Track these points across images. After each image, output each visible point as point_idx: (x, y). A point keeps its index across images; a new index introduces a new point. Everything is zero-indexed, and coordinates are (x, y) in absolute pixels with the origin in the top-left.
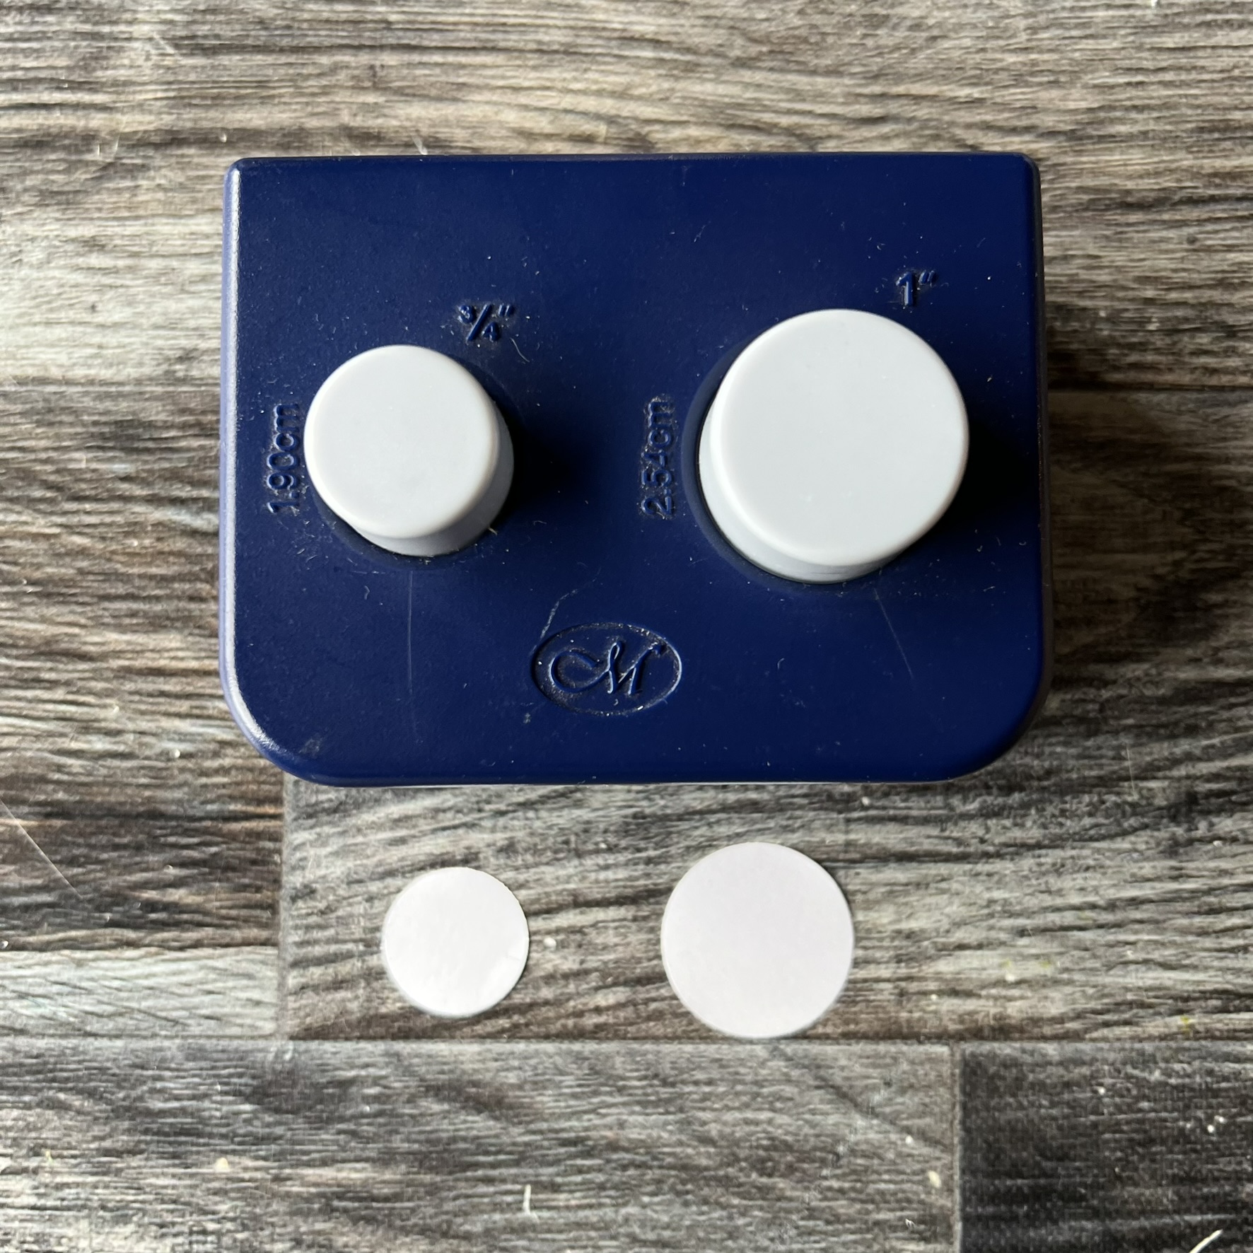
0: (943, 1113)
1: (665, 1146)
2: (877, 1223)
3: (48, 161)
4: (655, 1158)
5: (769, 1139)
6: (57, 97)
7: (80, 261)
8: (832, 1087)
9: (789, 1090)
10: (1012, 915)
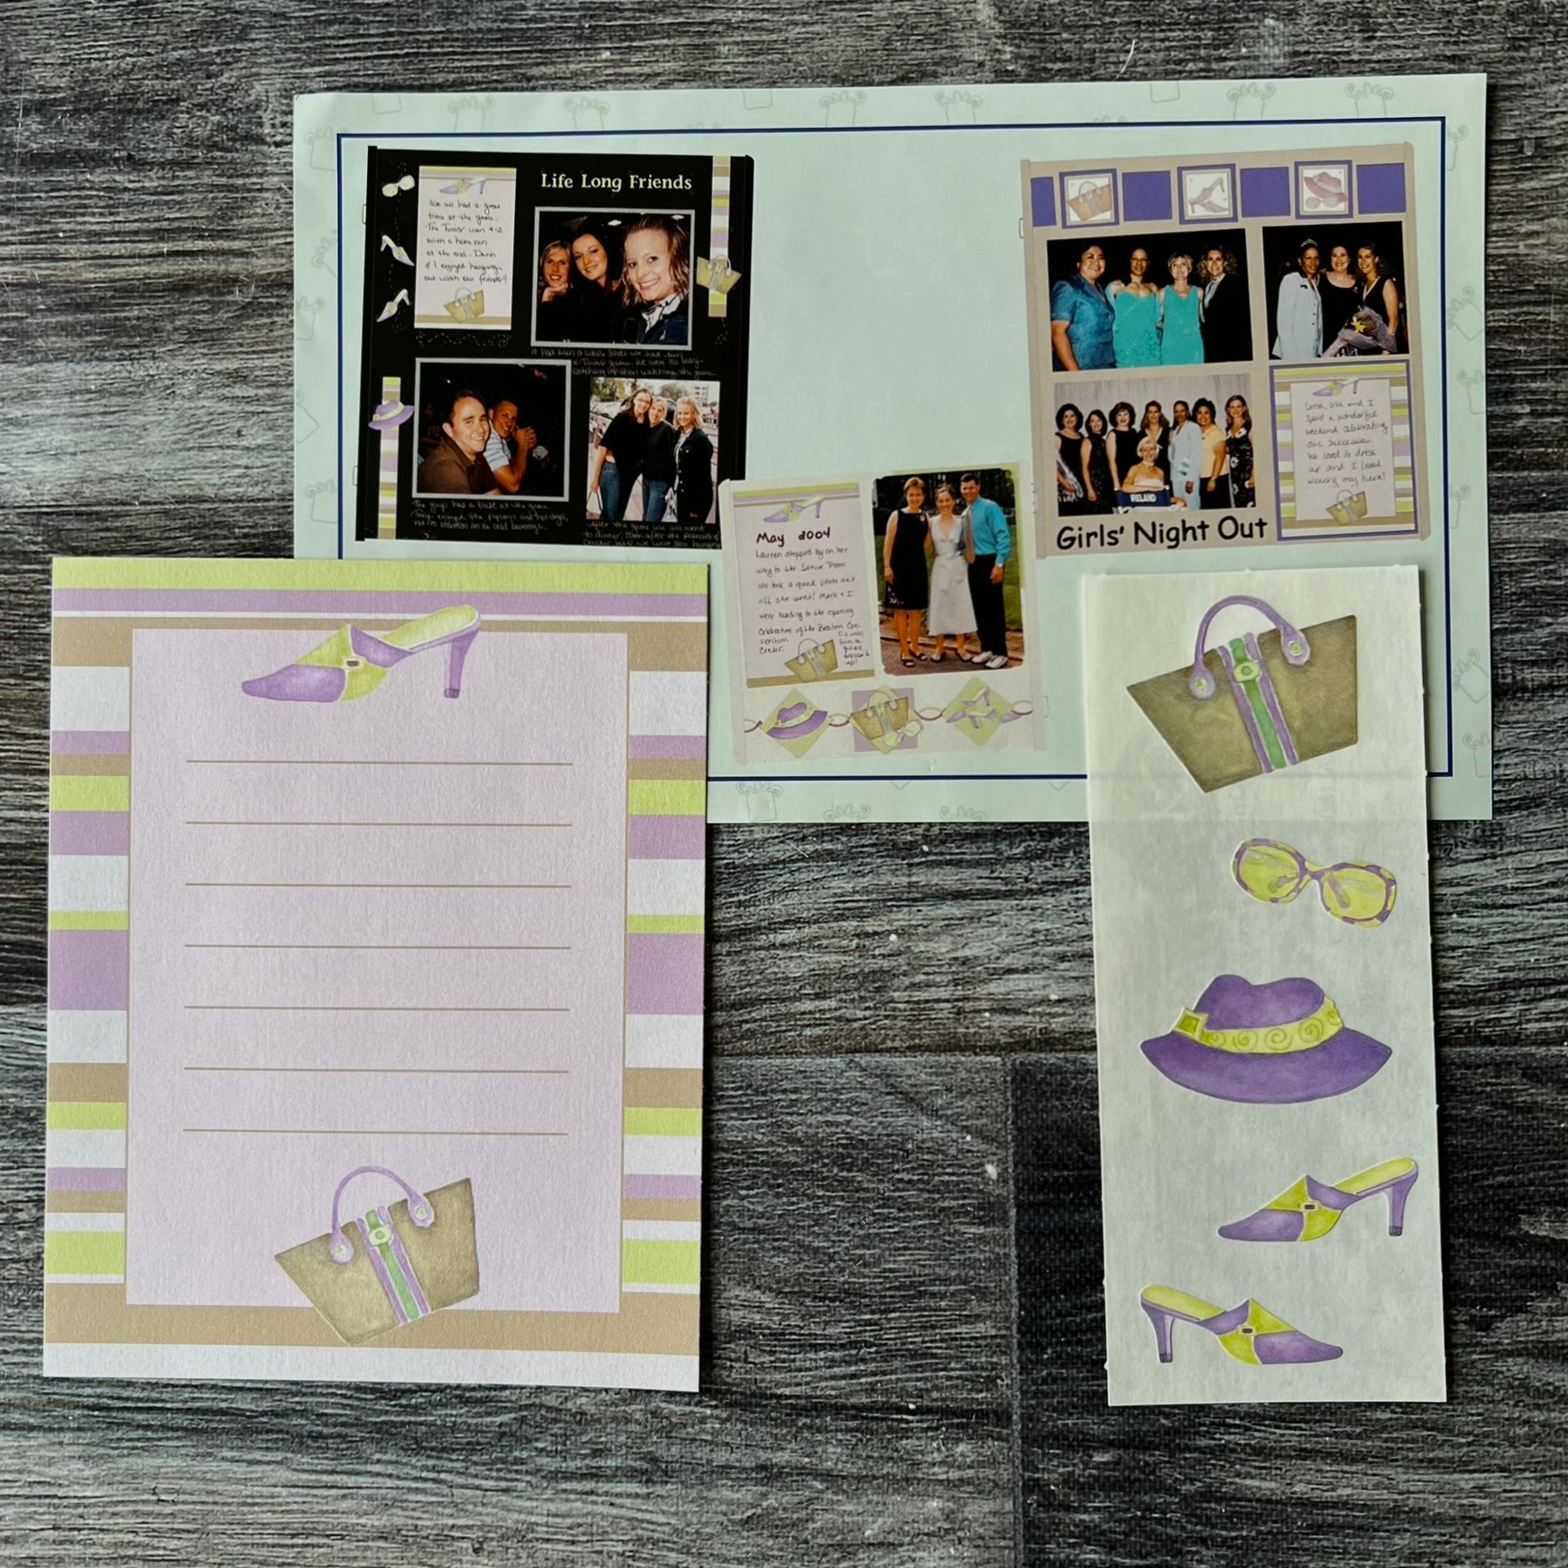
0: (997, 1115)
1: (758, 1146)
2: (942, 1209)
3: (194, 303)
4: (750, 1157)
5: (847, 1139)
6: (200, 245)
7: (226, 391)
8: (901, 1093)
9: (864, 1095)
10: (1053, 943)
